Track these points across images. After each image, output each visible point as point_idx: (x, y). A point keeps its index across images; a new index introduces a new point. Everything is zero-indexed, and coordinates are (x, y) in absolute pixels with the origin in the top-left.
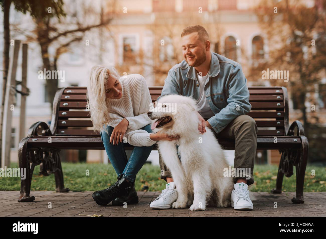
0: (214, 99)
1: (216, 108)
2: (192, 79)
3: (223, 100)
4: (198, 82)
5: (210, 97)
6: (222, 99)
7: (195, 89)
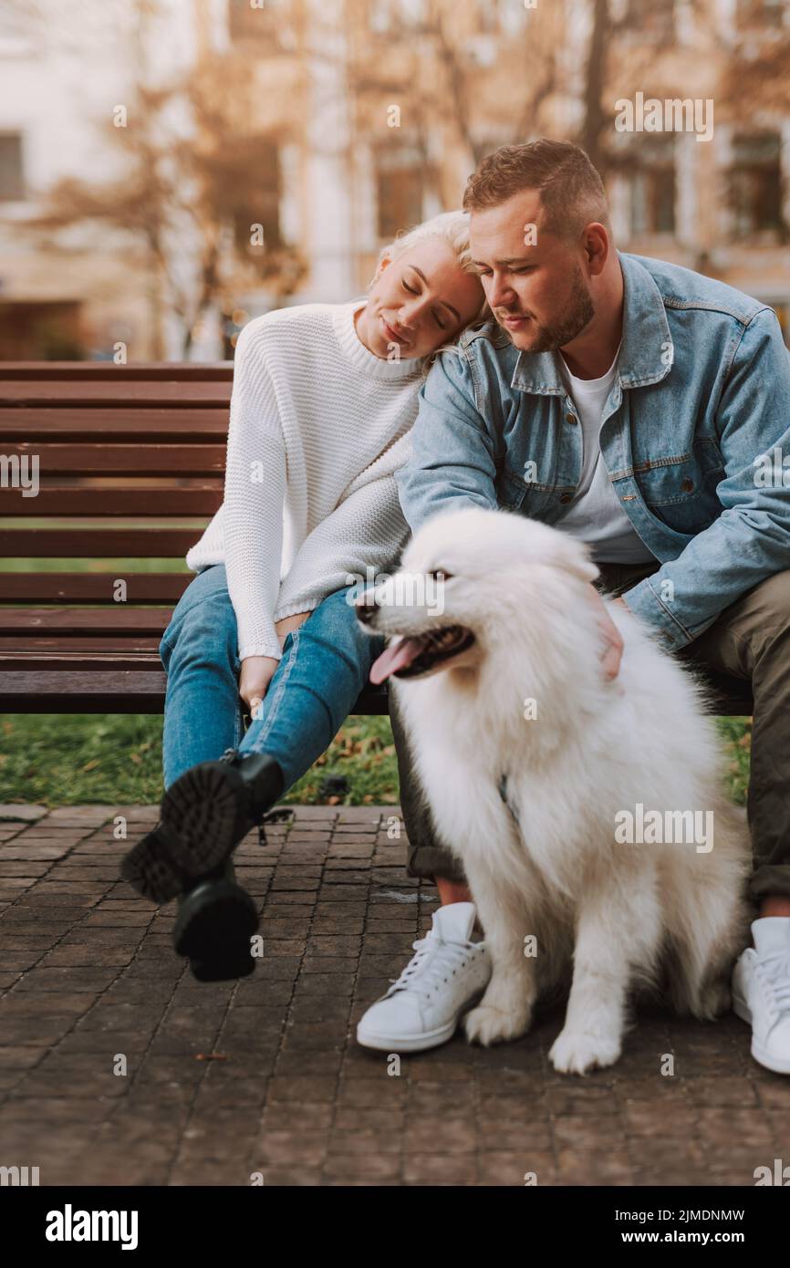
0: (649, 486)
1: (663, 527)
2: (539, 392)
3: (695, 484)
4: (569, 405)
5: (633, 478)
6: (688, 485)
7: (559, 434)
